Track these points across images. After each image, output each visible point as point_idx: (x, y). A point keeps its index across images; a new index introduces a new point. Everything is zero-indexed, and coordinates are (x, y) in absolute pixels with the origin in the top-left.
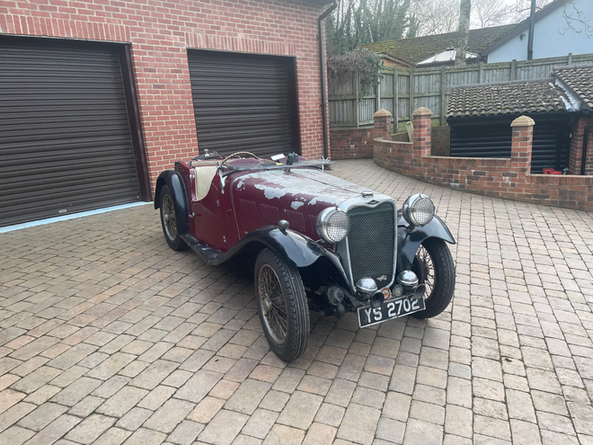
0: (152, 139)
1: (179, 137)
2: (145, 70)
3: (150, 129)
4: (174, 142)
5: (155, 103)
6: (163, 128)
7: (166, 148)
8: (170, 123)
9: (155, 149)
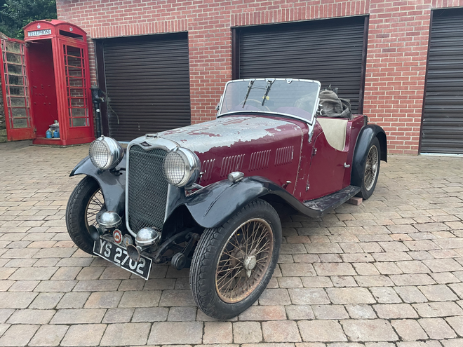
0: (370, 98)
1: (400, 98)
2: (378, 36)
3: (371, 89)
4: (393, 102)
5: (380, 66)
6: (383, 89)
7: (382, 107)
8: (394, 84)
9: (370, 107)
